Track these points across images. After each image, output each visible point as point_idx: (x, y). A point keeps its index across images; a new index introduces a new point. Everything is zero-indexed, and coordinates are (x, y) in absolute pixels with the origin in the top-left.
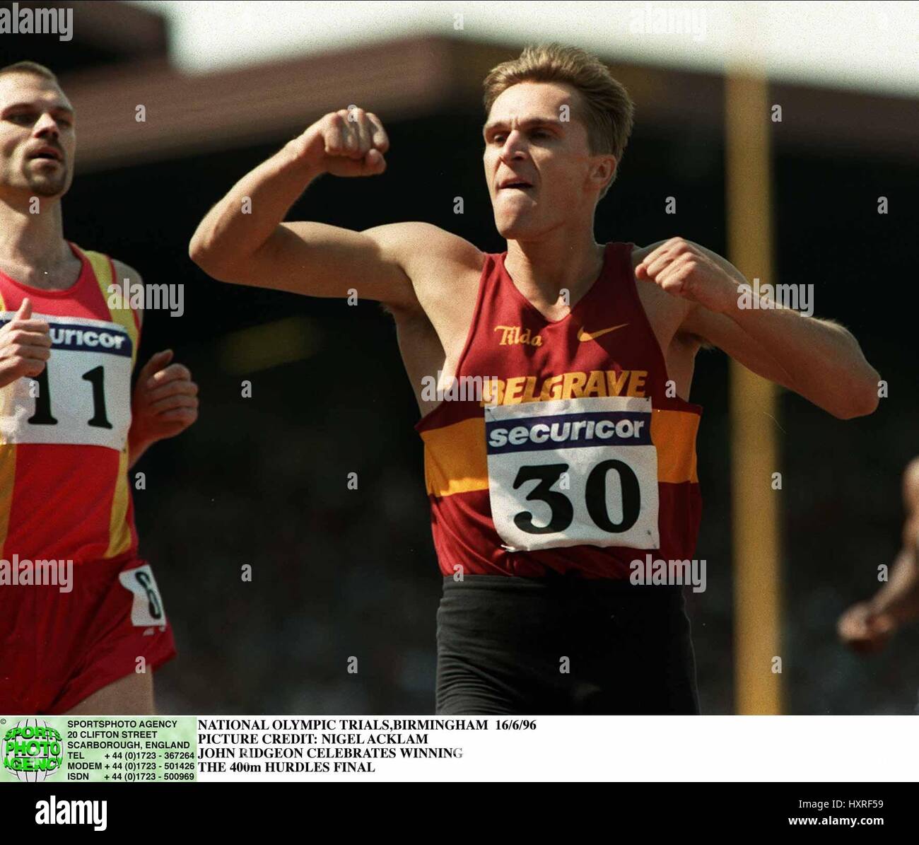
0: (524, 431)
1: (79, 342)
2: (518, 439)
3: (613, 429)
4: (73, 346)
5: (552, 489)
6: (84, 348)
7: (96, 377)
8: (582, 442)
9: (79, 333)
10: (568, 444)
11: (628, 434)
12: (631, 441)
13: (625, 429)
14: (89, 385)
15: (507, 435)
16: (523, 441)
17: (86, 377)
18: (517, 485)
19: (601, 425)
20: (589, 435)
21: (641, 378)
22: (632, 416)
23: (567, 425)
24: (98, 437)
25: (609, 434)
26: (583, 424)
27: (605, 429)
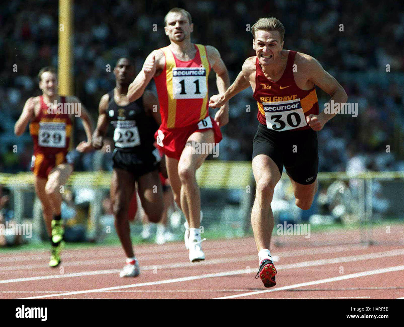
0: (271, 108)
1: (193, 74)
2: (270, 110)
3: (291, 107)
4: (192, 75)
5: (280, 120)
6: (194, 75)
7: (197, 82)
8: (284, 110)
9: (193, 72)
10: (281, 111)
11: (295, 107)
12: (296, 108)
13: (294, 106)
14: (195, 85)
15: (268, 108)
16: (271, 110)
17: (195, 82)
18: (272, 119)
19: (288, 106)
20: (285, 109)
21: (295, 96)
22: (295, 103)
23: (280, 107)
24: (198, 96)
25: (290, 108)
26: (284, 107)
27: (289, 107)
